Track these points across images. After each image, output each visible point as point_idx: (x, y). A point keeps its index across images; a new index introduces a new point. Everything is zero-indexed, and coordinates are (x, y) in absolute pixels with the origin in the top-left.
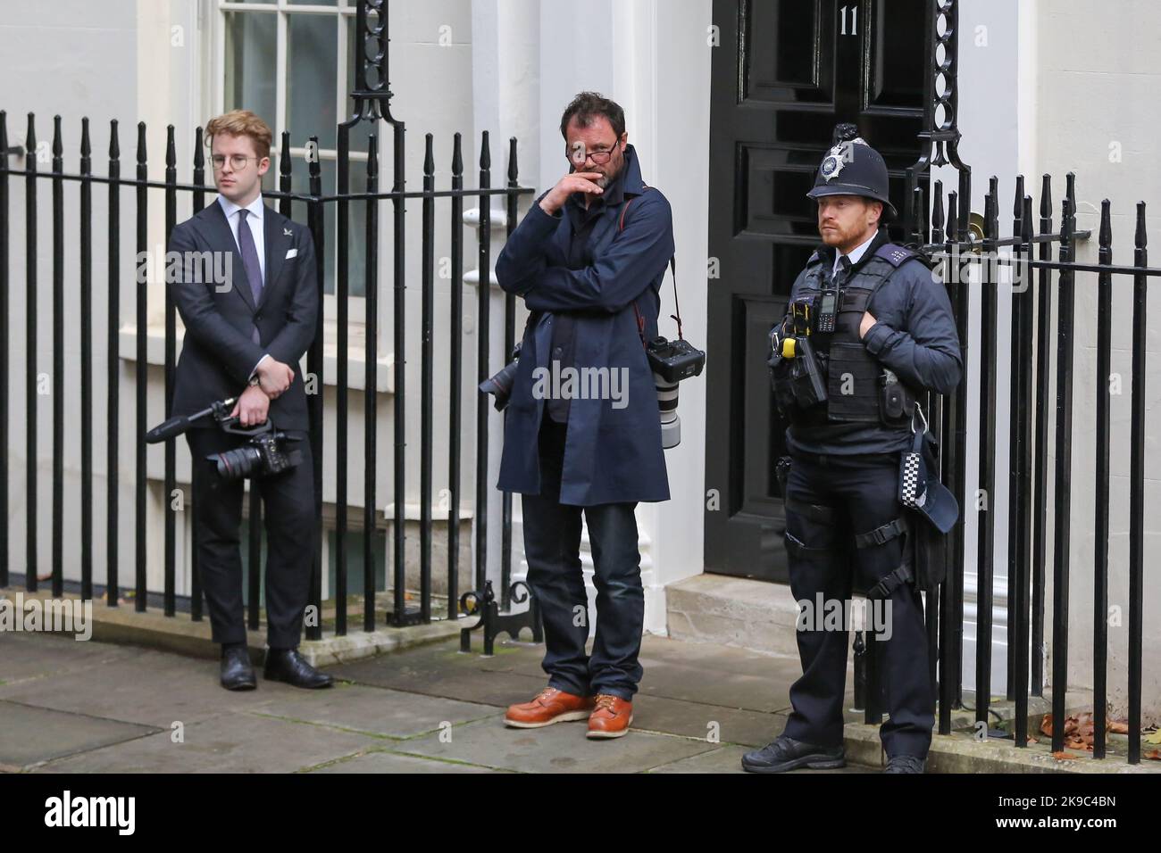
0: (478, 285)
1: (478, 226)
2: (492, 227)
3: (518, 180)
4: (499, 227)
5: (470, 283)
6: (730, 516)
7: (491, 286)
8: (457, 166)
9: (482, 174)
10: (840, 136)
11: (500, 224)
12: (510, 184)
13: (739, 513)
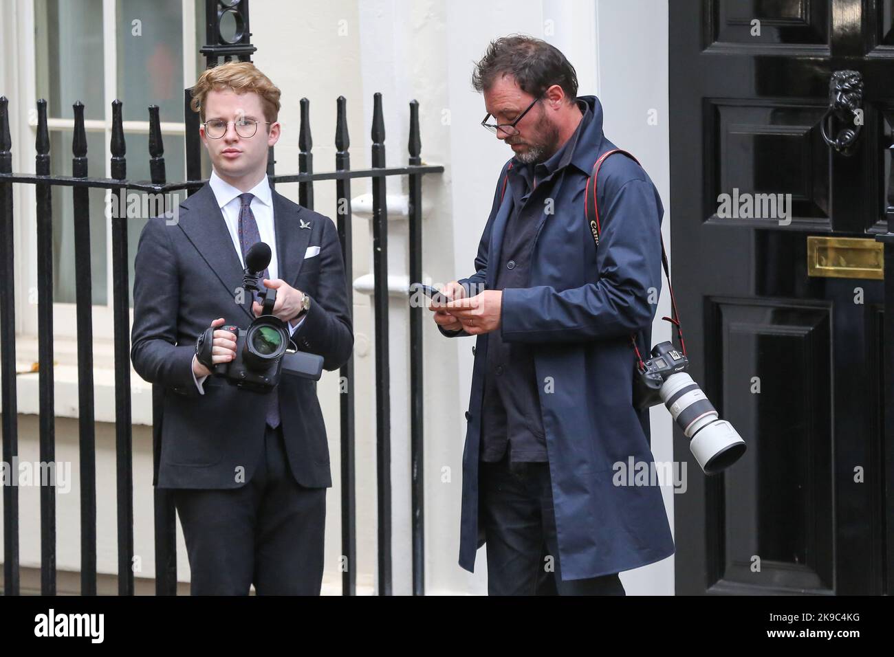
0: (373, 293)
1: (372, 216)
2: (389, 218)
3: (421, 156)
4: (400, 217)
5: (363, 291)
6: (710, 585)
7: (390, 295)
8: (342, 141)
9: (375, 149)
10: (838, 87)
11: (400, 213)
12: (411, 162)
13: (720, 581)
